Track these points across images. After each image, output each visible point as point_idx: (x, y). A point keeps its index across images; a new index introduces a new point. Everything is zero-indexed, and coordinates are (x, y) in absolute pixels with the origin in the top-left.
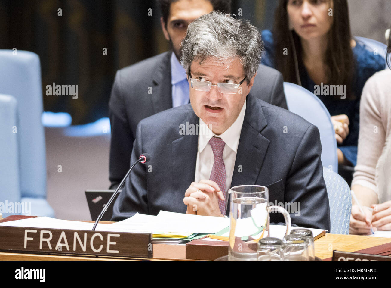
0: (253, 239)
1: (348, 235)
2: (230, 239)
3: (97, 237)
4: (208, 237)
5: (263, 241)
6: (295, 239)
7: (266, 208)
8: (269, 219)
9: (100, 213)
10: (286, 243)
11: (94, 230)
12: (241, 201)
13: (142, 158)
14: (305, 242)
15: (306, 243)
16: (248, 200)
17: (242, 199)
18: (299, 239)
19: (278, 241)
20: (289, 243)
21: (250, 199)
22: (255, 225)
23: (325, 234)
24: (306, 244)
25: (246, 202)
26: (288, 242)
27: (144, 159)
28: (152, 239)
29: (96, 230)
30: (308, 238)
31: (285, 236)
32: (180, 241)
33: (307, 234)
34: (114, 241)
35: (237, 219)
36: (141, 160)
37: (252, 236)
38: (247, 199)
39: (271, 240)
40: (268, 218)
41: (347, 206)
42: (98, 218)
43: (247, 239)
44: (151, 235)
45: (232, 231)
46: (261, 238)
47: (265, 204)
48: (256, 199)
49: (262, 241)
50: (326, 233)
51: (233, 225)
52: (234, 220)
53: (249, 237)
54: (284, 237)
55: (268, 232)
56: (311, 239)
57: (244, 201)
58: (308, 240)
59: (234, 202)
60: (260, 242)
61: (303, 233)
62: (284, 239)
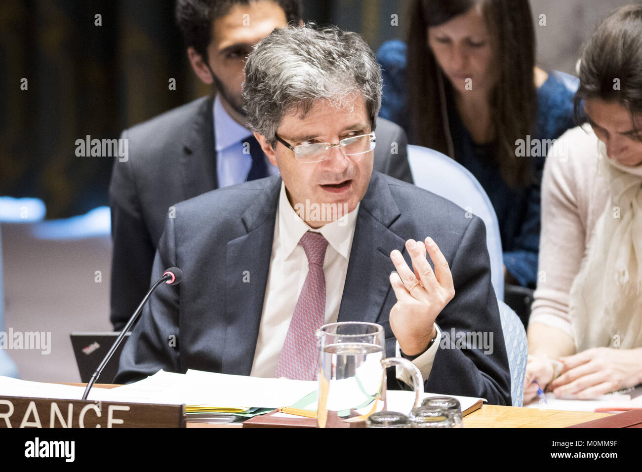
0: (357, 415)
1: (520, 408)
2: (318, 414)
3: (91, 412)
4: (282, 410)
5: (375, 418)
6: (430, 414)
7: (381, 361)
8: (385, 381)
9: (95, 370)
10: (415, 422)
11: (86, 398)
12: (338, 349)
13: (168, 275)
14: (447, 420)
15: (450, 421)
16: (349, 347)
17: (339, 346)
18: (436, 414)
19: (401, 418)
20: (420, 421)
21: (353, 345)
22: (363, 390)
23: (482, 406)
24: (450, 423)
25: (346, 351)
26: (418, 419)
27: (170, 278)
28: (185, 415)
29: (89, 399)
30: (452, 412)
31: (413, 409)
32: (234, 418)
33: (451, 405)
34: (119, 419)
35: (331, 381)
36: (166, 279)
37: (356, 409)
38: (347, 345)
39: (390, 416)
40: (383, 377)
41: (519, 358)
42: (93, 378)
43: (348, 414)
44: (184, 407)
45: (322, 401)
46: (373, 413)
47: (380, 355)
48: (362, 345)
49: (373, 418)
50: (484, 404)
51: (324, 391)
52: (325, 381)
53: (352, 410)
54: (412, 411)
55: (383, 402)
56: (457, 415)
57: (342, 350)
58: (453, 416)
59: (326, 350)
60: (370, 419)
61: (444, 405)
62: (411, 415)
